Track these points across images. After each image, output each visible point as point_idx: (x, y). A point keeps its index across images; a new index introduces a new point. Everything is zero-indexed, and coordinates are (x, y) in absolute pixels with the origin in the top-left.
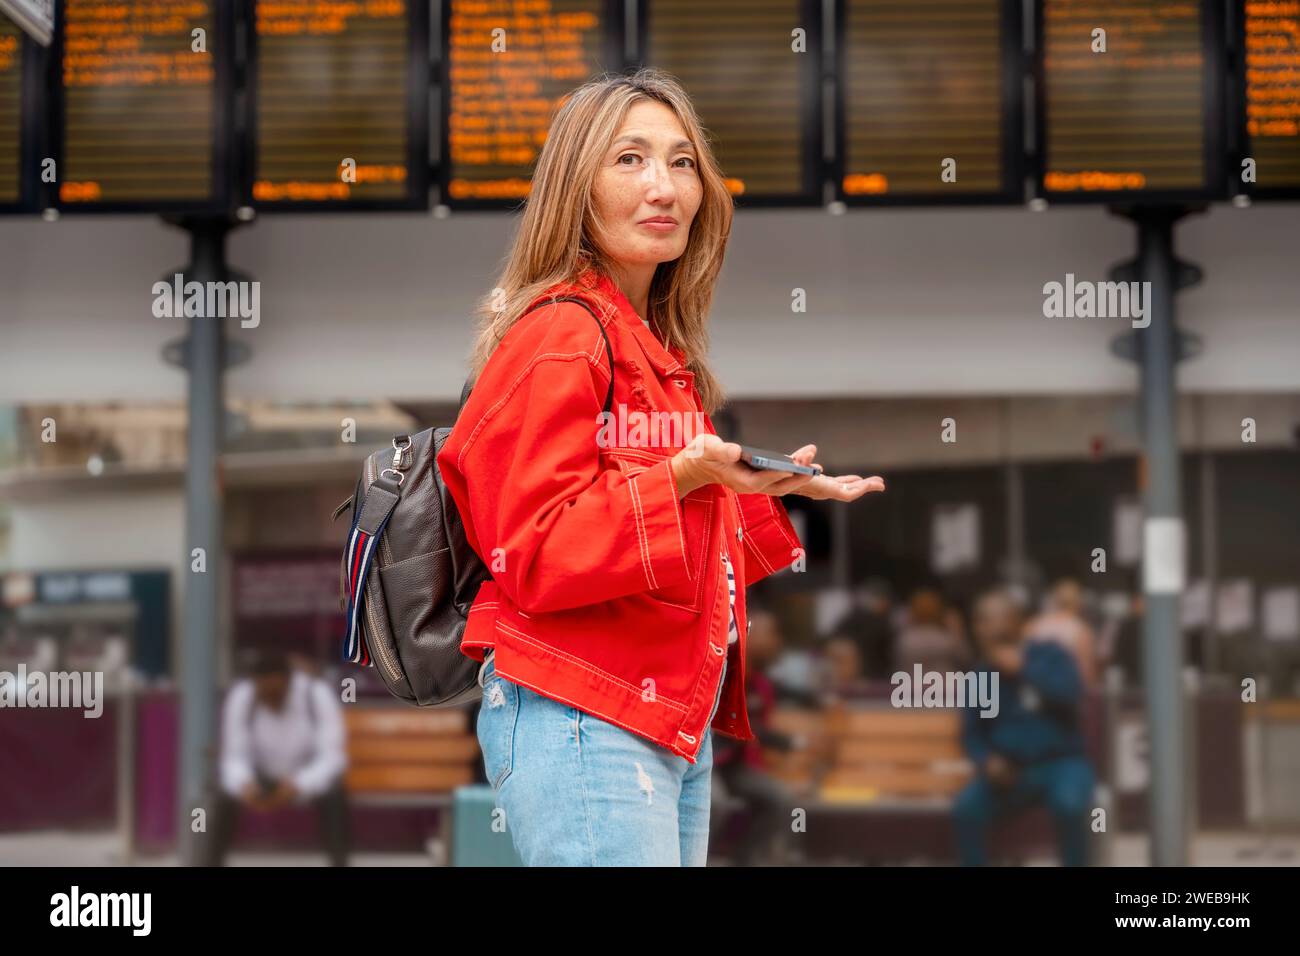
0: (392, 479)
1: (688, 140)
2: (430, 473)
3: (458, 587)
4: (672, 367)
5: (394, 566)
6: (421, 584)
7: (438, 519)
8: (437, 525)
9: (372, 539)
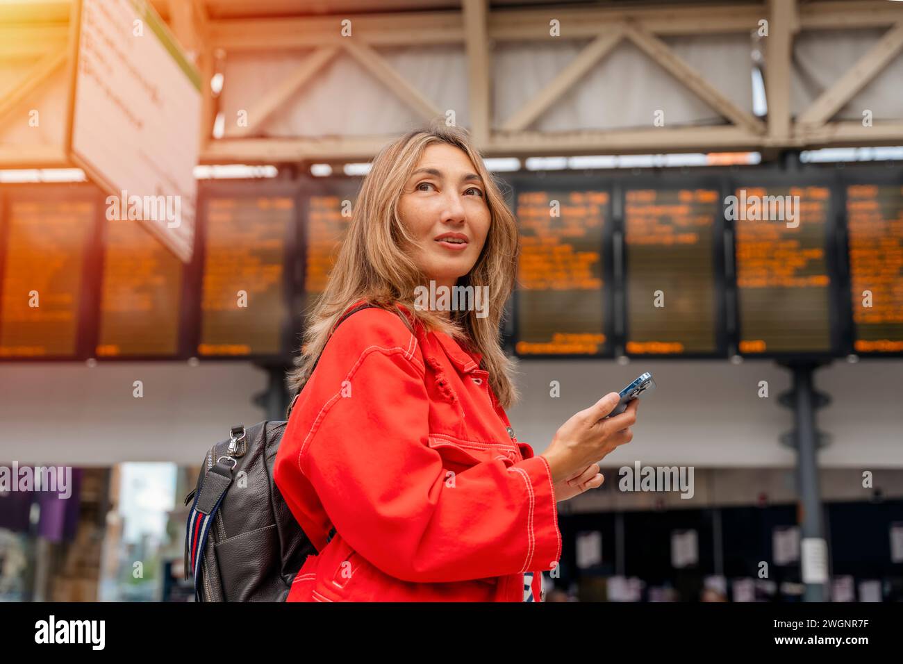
0: (228, 465)
1: (476, 174)
2: (261, 459)
3: (285, 559)
4: (470, 365)
5: (227, 541)
6: (251, 557)
7: (267, 499)
8: (266, 504)
9: (207, 518)
